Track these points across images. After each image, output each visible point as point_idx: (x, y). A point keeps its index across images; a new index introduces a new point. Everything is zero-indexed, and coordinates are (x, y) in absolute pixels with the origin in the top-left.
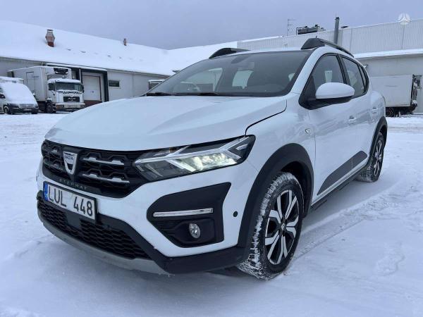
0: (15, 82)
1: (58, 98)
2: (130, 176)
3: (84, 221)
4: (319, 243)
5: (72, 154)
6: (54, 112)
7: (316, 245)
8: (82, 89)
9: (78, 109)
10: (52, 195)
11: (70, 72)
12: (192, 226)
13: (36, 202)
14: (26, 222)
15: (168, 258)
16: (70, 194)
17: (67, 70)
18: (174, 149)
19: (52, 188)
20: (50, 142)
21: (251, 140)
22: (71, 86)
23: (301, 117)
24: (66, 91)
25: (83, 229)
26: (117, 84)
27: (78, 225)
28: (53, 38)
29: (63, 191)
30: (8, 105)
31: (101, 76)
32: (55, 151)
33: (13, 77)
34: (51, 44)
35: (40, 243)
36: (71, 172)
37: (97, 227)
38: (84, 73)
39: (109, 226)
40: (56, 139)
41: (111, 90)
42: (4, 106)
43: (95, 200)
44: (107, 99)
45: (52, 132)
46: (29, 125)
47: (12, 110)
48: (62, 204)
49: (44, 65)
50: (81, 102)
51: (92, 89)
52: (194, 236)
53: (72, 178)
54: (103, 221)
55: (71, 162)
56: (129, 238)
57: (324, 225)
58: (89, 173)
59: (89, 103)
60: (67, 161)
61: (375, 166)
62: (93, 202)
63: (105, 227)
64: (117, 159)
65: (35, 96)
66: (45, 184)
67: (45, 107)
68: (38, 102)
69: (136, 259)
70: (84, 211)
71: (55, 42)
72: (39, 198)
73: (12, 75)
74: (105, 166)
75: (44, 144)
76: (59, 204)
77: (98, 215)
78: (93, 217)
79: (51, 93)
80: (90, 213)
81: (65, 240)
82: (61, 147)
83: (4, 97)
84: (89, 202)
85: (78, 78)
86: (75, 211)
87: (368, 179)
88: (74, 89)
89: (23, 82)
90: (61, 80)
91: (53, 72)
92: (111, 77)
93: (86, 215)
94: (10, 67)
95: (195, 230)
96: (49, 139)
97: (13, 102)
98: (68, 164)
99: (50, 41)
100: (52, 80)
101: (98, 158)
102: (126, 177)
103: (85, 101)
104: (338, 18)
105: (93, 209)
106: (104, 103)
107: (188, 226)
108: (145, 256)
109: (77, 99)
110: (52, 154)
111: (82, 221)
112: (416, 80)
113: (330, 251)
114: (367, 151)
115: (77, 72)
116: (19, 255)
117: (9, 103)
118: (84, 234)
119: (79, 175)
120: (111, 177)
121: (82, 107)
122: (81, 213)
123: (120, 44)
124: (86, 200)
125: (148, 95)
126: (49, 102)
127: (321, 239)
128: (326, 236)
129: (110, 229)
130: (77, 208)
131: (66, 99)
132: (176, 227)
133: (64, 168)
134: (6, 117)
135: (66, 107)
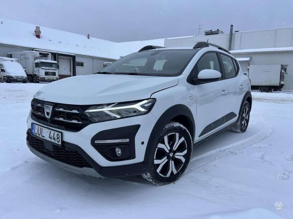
0: (12, 61)
1: (41, 73)
2: (82, 120)
3: (55, 146)
4: (200, 167)
5: (49, 106)
6: (38, 82)
7: (197, 168)
8: (58, 67)
9: (55, 80)
10: (36, 131)
11: (50, 55)
12: (117, 149)
13: (26, 136)
14: (18, 150)
15: (103, 167)
16: (47, 130)
17: (48, 54)
18: (108, 105)
19: (37, 126)
20: (36, 100)
21: (153, 101)
22: (50, 65)
23: (188, 89)
24: (47, 68)
25: (54, 151)
26: (82, 64)
27: (51, 148)
28: (40, 32)
29: (43, 128)
30: (7, 77)
31: (71, 58)
32: (39, 105)
33: (11, 57)
34: (38, 36)
35: (26, 162)
36: (48, 117)
37: (62, 149)
38: (59, 57)
39: (69, 149)
40: (40, 98)
41: (78, 68)
42: (4, 77)
43: (62, 133)
44: (74, 74)
45: (38, 93)
46: (21, 90)
47: (9, 80)
48: (42, 136)
49: (32, 50)
50: (57, 76)
51: (65, 68)
52: (118, 155)
53: (49, 121)
54: (66, 145)
55: (48, 111)
56: (80, 155)
57: (205, 157)
58: (59, 118)
59: (62, 77)
60: (46, 110)
61: (243, 123)
62: (60, 134)
63: (67, 149)
64: (75, 109)
65: (25, 71)
66: (32, 124)
67: (32, 78)
68: (27, 75)
69: (84, 168)
70: (55, 140)
71: (41, 35)
72: (28, 133)
73: (11, 56)
74: (68, 114)
75: (33, 100)
76: (40, 136)
77: (63, 142)
78: (60, 143)
79: (36, 69)
80: (58, 140)
81: (42, 158)
82: (43, 102)
83: (5, 71)
84: (58, 134)
85: (55, 60)
86: (50, 140)
87: (239, 130)
88: (52, 67)
89: (18, 61)
90: (44, 61)
91: (38, 55)
92: (78, 60)
93: (56, 142)
94: (10, 51)
95: (119, 151)
96: (36, 98)
97: (10, 75)
98: (47, 112)
99: (37, 34)
100: (38, 61)
101: (64, 109)
102: (80, 120)
103: (59, 76)
104: (232, 26)
105: (60, 139)
106: (72, 77)
107: (115, 149)
108: (89, 166)
109: (54, 74)
110: (38, 106)
111: (53, 146)
112: (284, 68)
113: (205, 171)
114: (237, 113)
115: (55, 56)
116: (14, 169)
117: (8, 75)
118: (55, 154)
119: (53, 119)
120: (72, 120)
121: (57, 79)
122: (53, 141)
123: (85, 38)
124: (56, 133)
125: (99, 73)
126: (35, 75)
127: (201, 165)
128: (205, 163)
129: (70, 150)
130: (51, 138)
131: (46, 74)
132: (107, 150)
133: (44, 115)
134: (5, 85)
135: (46, 79)
